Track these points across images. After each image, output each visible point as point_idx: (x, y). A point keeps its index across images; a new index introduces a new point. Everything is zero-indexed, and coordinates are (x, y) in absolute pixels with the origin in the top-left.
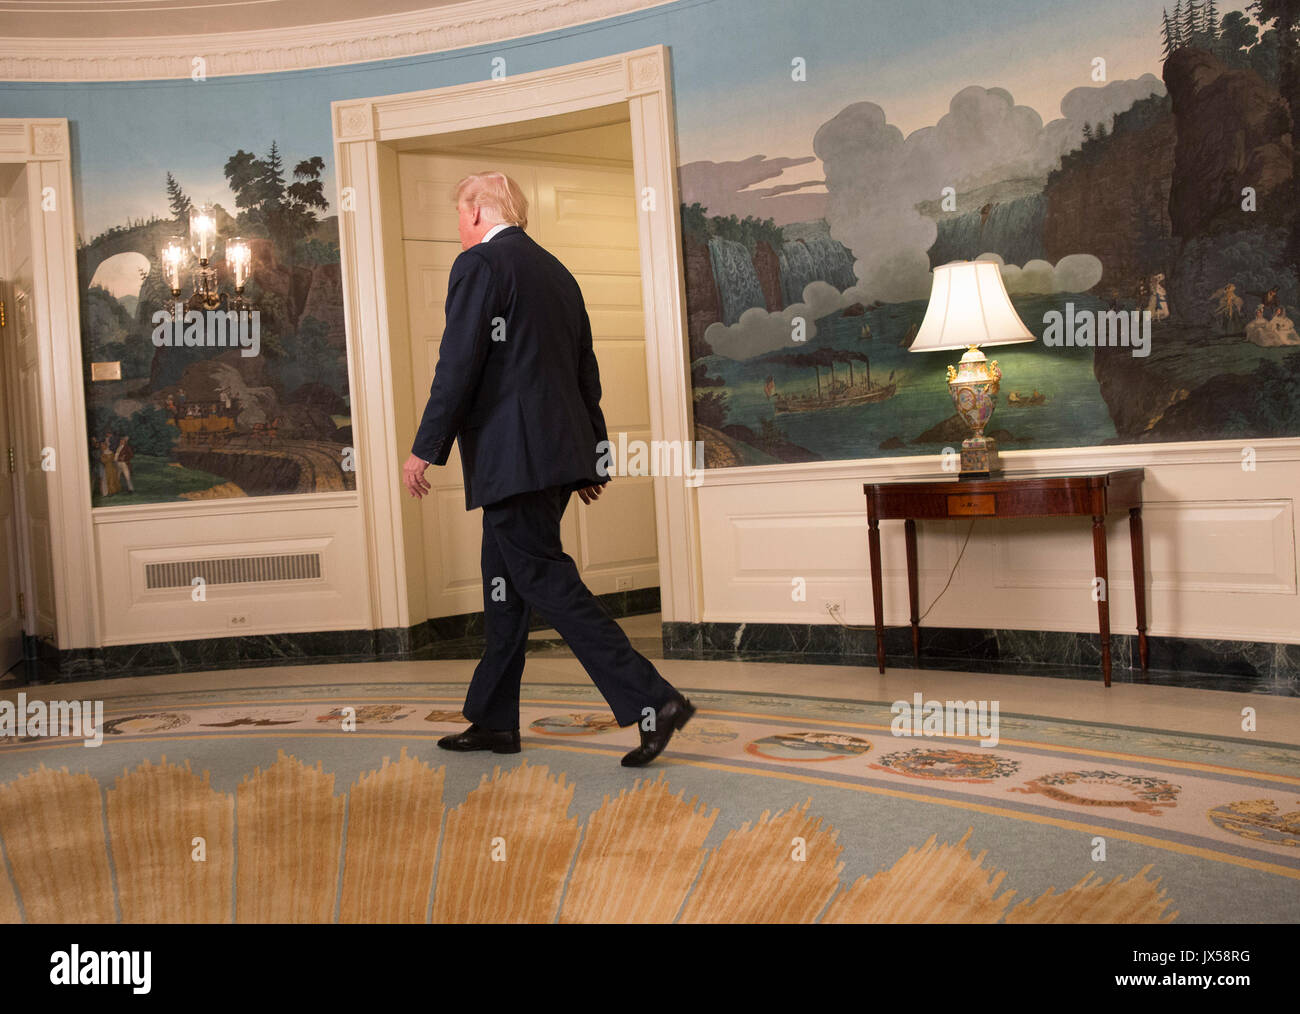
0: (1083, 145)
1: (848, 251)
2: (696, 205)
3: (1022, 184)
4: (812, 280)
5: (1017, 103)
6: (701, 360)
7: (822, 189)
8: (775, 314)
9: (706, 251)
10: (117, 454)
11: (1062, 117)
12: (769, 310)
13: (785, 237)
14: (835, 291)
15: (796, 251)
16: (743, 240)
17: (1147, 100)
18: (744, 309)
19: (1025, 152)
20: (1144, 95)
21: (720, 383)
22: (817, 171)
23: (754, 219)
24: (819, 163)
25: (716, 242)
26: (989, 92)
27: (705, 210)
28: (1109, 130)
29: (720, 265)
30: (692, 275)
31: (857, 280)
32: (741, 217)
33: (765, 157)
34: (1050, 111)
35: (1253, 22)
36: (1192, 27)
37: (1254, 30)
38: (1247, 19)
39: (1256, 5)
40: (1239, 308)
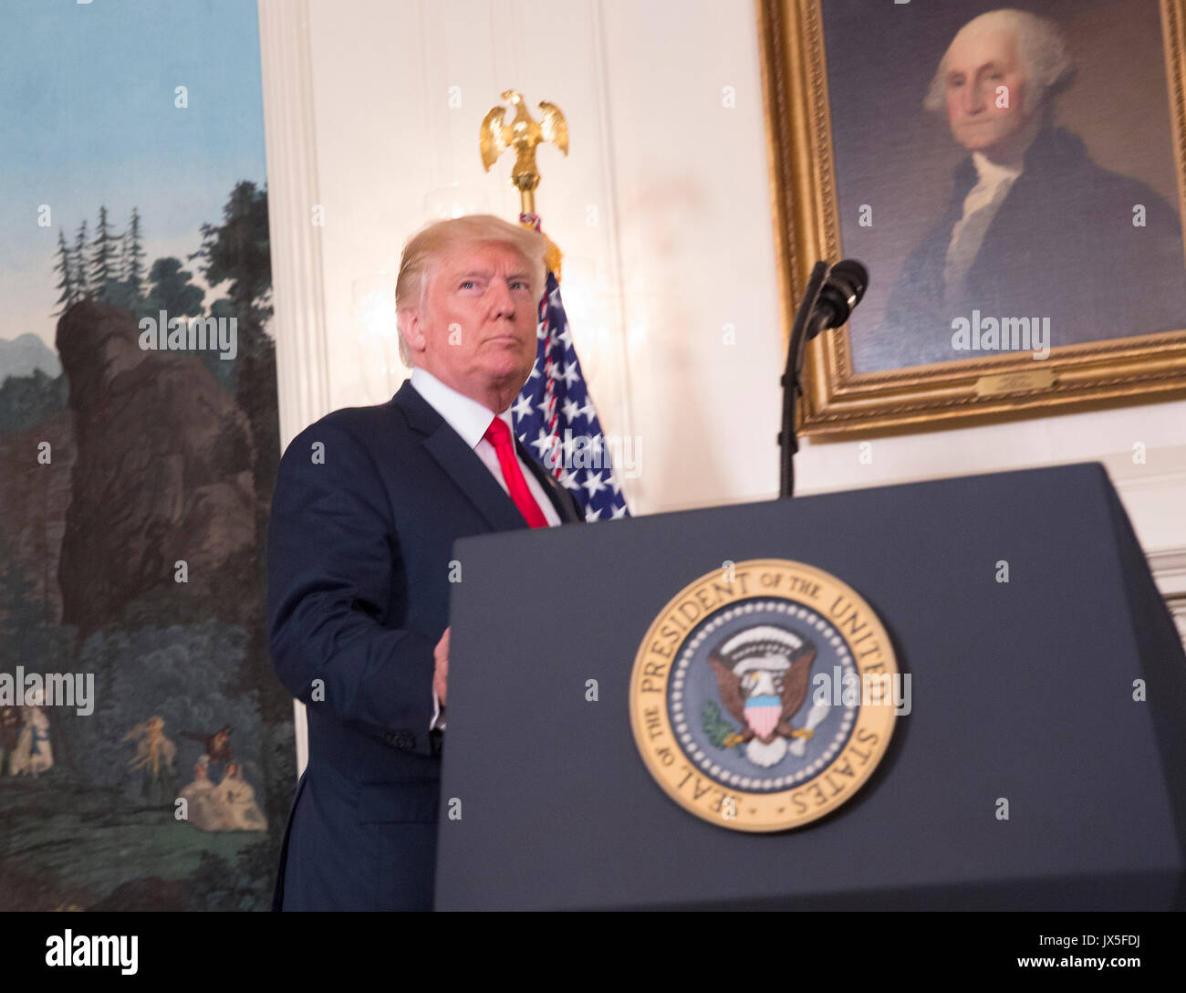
17: (27, 380)
35: (198, 280)
36: (106, 269)
37: (200, 294)
38: (189, 276)
39: (203, 254)
40: (169, 761)
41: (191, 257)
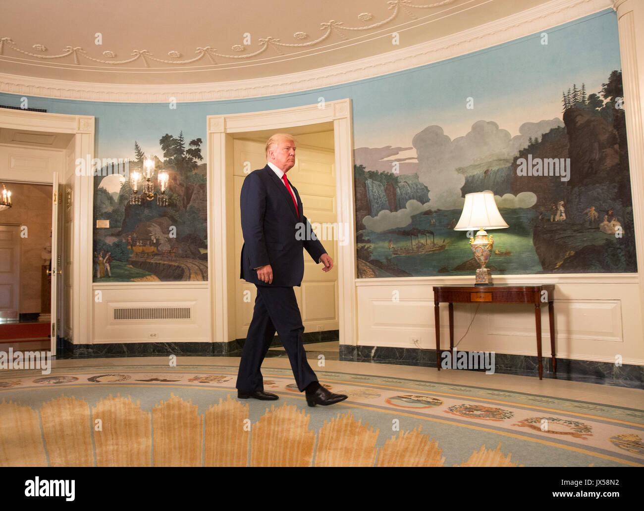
0: (529, 146)
1: (426, 187)
2: (361, 166)
3: (502, 162)
4: (411, 199)
5: (500, 128)
6: (361, 231)
7: (416, 161)
8: (394, 213)
9: (365, 186)
10: (105, 260)
11: (519, 134)
12: (391, 211)
13: (399, 180)
14: (420, 204)
15: (403, 187)
16: (381, 181)
17: (556, 129)
18: (380, 210)
19: (504, 149)
20: (555, 126)
21: (369, 241)
22: (413, 153)
23: (386, 172)
24: (414, 150)
25: (369, 182)
26: (488, 123)
27: (365, 168)
28: (540, 140)
29: (370, 191)
30: (358, 195)
31: (430, 199)
32: (380, 171)
33: (391, 147)
34: (514, 132)
35: (601, 98)
36: (576, 99)
37: (602, 101)
38: (599, 97)
39: (603, 91)
40: (596, 217)
41: (599, 93)
